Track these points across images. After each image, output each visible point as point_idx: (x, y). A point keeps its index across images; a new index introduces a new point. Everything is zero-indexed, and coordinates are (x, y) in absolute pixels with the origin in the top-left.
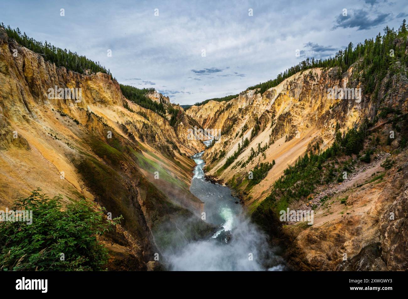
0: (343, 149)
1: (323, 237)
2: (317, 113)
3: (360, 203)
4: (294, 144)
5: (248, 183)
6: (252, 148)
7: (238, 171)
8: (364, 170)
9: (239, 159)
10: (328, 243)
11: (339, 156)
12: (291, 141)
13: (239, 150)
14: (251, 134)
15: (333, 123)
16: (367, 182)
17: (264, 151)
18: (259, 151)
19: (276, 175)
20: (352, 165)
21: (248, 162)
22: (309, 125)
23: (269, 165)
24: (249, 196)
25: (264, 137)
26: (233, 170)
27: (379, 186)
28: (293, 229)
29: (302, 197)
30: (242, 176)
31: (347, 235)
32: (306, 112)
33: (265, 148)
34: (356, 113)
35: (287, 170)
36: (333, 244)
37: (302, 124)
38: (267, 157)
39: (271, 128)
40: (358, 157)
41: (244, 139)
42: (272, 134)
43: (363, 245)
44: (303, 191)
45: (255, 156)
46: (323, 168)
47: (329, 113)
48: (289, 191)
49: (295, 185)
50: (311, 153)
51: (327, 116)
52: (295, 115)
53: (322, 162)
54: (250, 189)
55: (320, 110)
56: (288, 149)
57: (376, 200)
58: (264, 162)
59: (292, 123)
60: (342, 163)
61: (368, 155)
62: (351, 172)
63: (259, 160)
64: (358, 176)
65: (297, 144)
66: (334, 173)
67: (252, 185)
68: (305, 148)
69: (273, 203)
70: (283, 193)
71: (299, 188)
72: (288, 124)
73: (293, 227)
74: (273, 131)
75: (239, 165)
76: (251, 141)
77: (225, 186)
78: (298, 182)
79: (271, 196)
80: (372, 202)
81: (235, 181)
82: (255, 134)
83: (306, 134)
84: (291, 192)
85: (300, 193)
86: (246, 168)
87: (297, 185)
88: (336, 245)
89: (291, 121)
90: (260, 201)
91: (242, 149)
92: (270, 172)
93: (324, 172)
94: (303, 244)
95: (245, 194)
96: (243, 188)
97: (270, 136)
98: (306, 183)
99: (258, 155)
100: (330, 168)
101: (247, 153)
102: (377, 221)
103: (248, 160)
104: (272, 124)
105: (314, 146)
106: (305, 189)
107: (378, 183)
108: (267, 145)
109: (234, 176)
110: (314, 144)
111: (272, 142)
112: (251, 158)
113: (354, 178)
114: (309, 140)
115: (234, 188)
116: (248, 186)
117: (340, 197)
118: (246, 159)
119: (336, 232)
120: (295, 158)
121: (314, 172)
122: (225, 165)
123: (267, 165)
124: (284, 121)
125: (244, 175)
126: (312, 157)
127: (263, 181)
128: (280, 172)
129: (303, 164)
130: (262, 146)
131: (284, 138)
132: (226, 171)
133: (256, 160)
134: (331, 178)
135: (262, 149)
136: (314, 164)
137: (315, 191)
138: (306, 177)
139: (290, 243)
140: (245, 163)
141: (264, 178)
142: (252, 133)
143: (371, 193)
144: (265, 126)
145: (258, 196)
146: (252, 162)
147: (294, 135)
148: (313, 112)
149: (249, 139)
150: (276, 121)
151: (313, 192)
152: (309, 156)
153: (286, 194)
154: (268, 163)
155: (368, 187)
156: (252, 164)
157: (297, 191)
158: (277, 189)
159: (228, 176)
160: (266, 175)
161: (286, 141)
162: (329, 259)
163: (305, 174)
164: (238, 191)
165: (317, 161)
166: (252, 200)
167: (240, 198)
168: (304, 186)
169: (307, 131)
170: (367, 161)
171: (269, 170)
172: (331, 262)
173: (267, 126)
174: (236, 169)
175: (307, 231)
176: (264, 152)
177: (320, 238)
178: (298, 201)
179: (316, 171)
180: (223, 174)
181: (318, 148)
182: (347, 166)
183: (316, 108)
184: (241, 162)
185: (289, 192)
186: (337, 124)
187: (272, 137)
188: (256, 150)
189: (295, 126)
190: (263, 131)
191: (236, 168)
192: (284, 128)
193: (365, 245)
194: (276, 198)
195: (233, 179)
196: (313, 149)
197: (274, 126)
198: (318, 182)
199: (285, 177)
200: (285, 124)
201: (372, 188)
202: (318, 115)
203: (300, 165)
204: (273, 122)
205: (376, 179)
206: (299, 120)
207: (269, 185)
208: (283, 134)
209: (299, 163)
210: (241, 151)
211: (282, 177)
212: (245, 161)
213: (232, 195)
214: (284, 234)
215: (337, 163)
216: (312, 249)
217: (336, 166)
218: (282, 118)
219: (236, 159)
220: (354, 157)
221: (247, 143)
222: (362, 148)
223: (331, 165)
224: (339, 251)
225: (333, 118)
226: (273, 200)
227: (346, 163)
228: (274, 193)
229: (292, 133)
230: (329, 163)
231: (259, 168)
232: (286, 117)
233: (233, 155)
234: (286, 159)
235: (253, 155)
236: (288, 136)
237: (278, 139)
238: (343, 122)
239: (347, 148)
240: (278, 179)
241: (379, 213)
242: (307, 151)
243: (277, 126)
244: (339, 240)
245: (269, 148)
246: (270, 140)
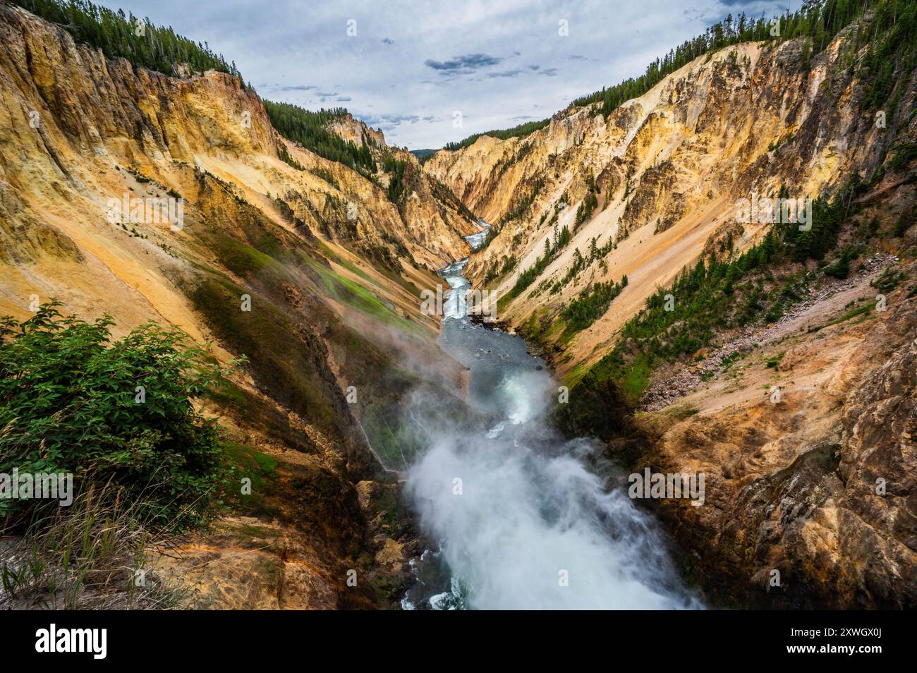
0: (789, 247)
1: (720, 434)
2: (737, 161)
3: (808, 365)
4: (678, 237)
5: (565, 328)
6: (577, 250)
7: (543, 302)
8: (829, 296)
9: (547, 274)
10: (728, 446)
11: (777, 264)
12: (669, 231)
13: (547, 254)
14: (576, 216)
15: (773, 186)
16: (831, 321)
17: (604, 255)
18: (593, 257)
19: (628, 309)
20: (803, 286)
21: (566, 281)
22: (715, 191)
23: (614, 286)
24: (565, 354)
25: (605, 224)
26: (533, 299)
27: (858, 330)
28: (657, 420)
29: (682, 355)
30: (551, 311)
31: (771, 430)
32: (709, 160)
33: (607, 250)
34: (831, 160)
35: (654, 297)
36: (738, 448)
37: (698, 190)
38: (609, 268)
39: (623, 200)
40: (821, 265)
41: (560, 230)
42: (625, 216)
43: (802, 449)
44: (685, 343)
45: (584, 268)
46: (737, 292)
47: (767, 162)
48: (653, 342)
49: (669, 330)
50: (713, 259)
51: (761, 170)
52: (684, 169)
53: (737, 277)
54: (569, 340)
55: (744, 155)
56: (659, 250)
57: (846, 359)
58: (602, 280)
59: (675, 187)
60: (782, 279)
61: (845, 261)
62: (800, 300)
63: (592, 277)
64: (812, 309)
65: (683, 237)
66: (759, 302)
67: (574, 331)
68: (701, 247)
69: (618, 367)
70: (640, 346)
71: (678, 336)
72: (663, 191)
73: (656, 416)
74: (627, 209)
75: (545, 289)
76: (576, 233)
77: (515, 333)
78: (677, 324)
79: (615, 353)
80: (837, 364)
81: (537, 322)
82: (584, 217)
83: (703, 215)
84: (659, 345)
85: (678, 347)
86: (561, 294)
87: (673, 328)
88: (744, 450)
89: (672, 182)
90: (590, 364)
91: (553, 252)
92: (616, 303)
93: (738, 300)
94: (675, 449)
95: (557, 349)
96: (554, 337)
97: (620, 220)
98: (693, 326)
99: (589, 265)
100: (752, 292)
101: (565, 260)
102: (840, 403)
103: (568, 276)
104: (627, 191)
105: (720, 242)
106: (691, 338)
107: (857, 323)
108: (611, 243)
109: (535, 312)
110: (721, 237)
111: (622, 236)
112: (573, 273)
113: (804, 313)
114: (710, 229)
115: (533, 338)
116: (564, 333)
117: (766, 355)
118: (564, 275)
119: (749, 424)
120: (675, 270)
121: (715, 301)
122: (514, 289)
123: (609, 288)
124: (655, 183)
125: (556, 310)
126: (712, 268)
127: (598, 322)
128: (637, 302)
129: (689, 285)
130: (599, 245)
131: (652, 225)
132: (516, 302)
133: (585, 276)
134: (751, 314)
135: (599, 251)
136: (717, 283)
137: (713, 341)
138: (696, 312)
139: (648, 446)
140: (559, 285)
141: (601, 315)
142: (579, 214)
143: (838, 344)
144: (610, 197)
145: (585, 353)
146: (576, 281)
147: (677, 216)
148: (726, 160)
149: (570, 229)
150: (637, 185)
151: (708, 345)
152: (707, 265)
153: (646, 348)
154: (612, 283)
155: (833, 331)
156: (575, 286)
157: (672, 342)
158: (629, 339)
159: (521, 312)
160: (607, 308)
161: (656, 232)
162: (727, 476)
163: (694, 306)
164: (543, 344)
165: (723, 276)
166: (572, 363)
167: (547, 358)
168: (689, 332)
169: (709, 208)
170: (841, 274)
171: (612, 299)
172: (730, 482)
173: (614, 196)
174: (540, 298)
175: (686, 424)
176: (604, 259)
177: (713, 437)
178: (673, 363)
179: (720, 299)
180: (511, 308)
181: (730, 245)
182: (792, 286)
183: (736, 149)
184: (552, 281)
185: (655, 345)
186: (783, 188)
187: (623, 224)
188: (585, 253)
189: (680, 195)
190: (605, 208)
191: (540, 295)
192: (654, 200)
193: (808, 449)
194: (625, 357)
195: (533, 319)
196: (717, 250)
197: (631, 197)
198: (722, 324)
199: (648, 312)
200: (657, 191)
201: (840, 335)
202: (740, 166)
203: (685, 285)
204: (628, 187)
205: (855, 314)
206: (691, 182)
207: (612, 330)
208: (651, 215)
209: (683, 281)
210: (550, 256)
211: (641, 313)
212: (560, 280)
213: (529, 353)
214: (636, 429)
215: (770, 280)
216: (693, 457)
217: (767, 288)
218: (652, 176)
219: (540, 274)
220: (812, 265)
221: (565, 239)
222: (833, 245)
223: (755, 285)
224: (750, 462)
225: (773, 174)
226: (617, 361)
227: (791, 280)
228: (622, 347)
229: (672, 213)
230: (750, 281)
231: (591, 294)
232: (661, 173)
233: (534, 266)
234: (655, 273)
235: (579, 264)
236: (662, 220)
237: (637, 227)
238: (796, 182)
239: (799, 245)
240: (632, 316)
241: (848, 386)
242: (704, 254)
243: (637, 195)
244: (753, 441)
245: (616, 248)
246: (620, 231)
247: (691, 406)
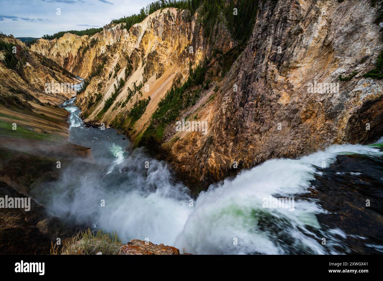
0: (194, 81)
1: (186, 143)
2: (177, 52)
3: (203, 116)
4: (163, 81)
5: (131, 120)
6: (128, 88)
7: (119, 112)
8: (206, 95)
9: (118, 99)
10: (189, 146)
11: (192, 87)
12: (161, 78)
13: (116, 90)
14: (125, 74)
15: (188, 61)
16: (207, 102)
17: (140, 89)
18: (136, 90)
19: (153, 108)
20: (199, 93)
21: (127, 101)
22: (172, 63)
23: (146, 101)
24: (133, 130)
25: (137, 76)
26: (114, 111)
27: (212, 103)
28: (168, 144)
29: (172, 121)
30: (123, 115)
31: (198, 137)
32: (169, 50)
33: (141, 86)
34: (200, 53)
35: (160, 103)
36: (191, 145)
37: (167, 62)
38: (143, 94)
39: (142, 66)
40: (203, 86)
41: (119, 80)
42: (144, 73)
43: (205, 140)
44: (172, 117)
45: (133, 95)
46: (183, 97)
47: (185, 53)
48: (163, 118)
49: (167, 113)
50: (175, 87)
51: (184, 55)
52: (161, 54)
53: (183, 92)
54: (133, 125)
55: (178, 50)
56: (159, 84)
57: (211, 112)
58: (141, 99)
59: (160, 61)
60: (194, 91)
61: (207, 84)
62: (199, 97)
63: (137, 98)
64: (202, 99)
65: (165, 80)
66: (190, 99)
67: (135, 120)
68: (171, 83)
69: (153, 130)
70: (159, 121)
71: (170, 115)
72: (156, 63)
73: (168, 143)
74: (145, 70)
75: (119, 106)
76: (126, 81)
77: (109, 127)
78: (169, 111)
79: (151, 126)
80: (209, 114)
81: (118, 120)
82: (128, 74)
83: (171, 72)
84: (165, 119)
85: (170, 118)
86: (126, 107)
87: (168, 113)
88: (193, 145)
89: (158, 59)
90: (143, 132)
91: (118, 90)
92: (148, 107)
93: (184, 100)
94: (175, 152)
95: (130, 129)
96: (127, 125)
97: (143, 74)
98: (173, 111)
99: (135, 94)
100: (187, 96)
101: (124, 93)
102: (211, 125)
103: (127, 99)
104: (143, 62)
105: (177, 81)
106: (174, 114)
107: (212, 102)
108: (141, 84)
109: (117, 116)
110: (177, 79)
111: (145, 81)
112: (129, 97)
113: (201, 101)
114: (173, 76)
115: (118, 127)
116: (131, 123)
117: (194, 115)
118: (125, 99)
119: (193, 137)
120: (165, 92)
121: (178, 101)
122: (104, 108)
123: (144, 102)
124: (153, 59)
125: (126, 114)
126: (176, 90)
127: (143, 115)
128: (155, 105)
129: (170, 96)
130: (137, 85)
131: (154, 76)
132: (107, 113)
133: (134, 98)
134: (188, 104)
135: (137, 87)
136: (178, 95)
137: (180, 114)
138: (174, 106)
139: (168, 154)
140: (124, 103)
141: (144, 113)
142: (126, 72)
143: (209, 109)
144: (137, 65)
145: (141, 128)
146: (131, 101)
147: (162, 72)
148: (173, 52)
149: (124, 79)
150: (146, 60)
151: (178, 116)
152: (174, 89)
153: (161, 121)
154: (145, 100)
155: (207, 105)
156: (131, 103)
157: (168, 117)
158: (154, 119)
159: (110, 117)
160: (145, 110)
161: (157, 78)
162: (190, 155)
163: (173, 104)
164: (123, 129)
165: (179, 92)
166: (137, 133)
167: (126, 134)
168: (173, 113)
169: (172, 69)
170: (207, 88)
171: (146, 106)
172: (191, 156)
173: (138, 64)
174: (117, 110)
175: (177, 143)
176: (140, 90)
177: (185, 144)
178: (170, 124)
179: (179, 100)
180: (105, 117)
181: (180, 81)
182: (197, 93)
183: (176, 48)
184: (121, 102)
185: (163, 119)
186: (190, 62)
187: (144, 76)
188: (132, 89)
189: (162, 64)
190: (136, 70)
191: (117, 109)
192: (153, 66)
193: (206, 139)
194: (155, 126)
195: (116, 119)
196: (176, 84)
197: (145, 65)
198: (181, 108)
199: (159, 109)
200: (154, 62)
201: (209, 106)
202: (178, 54)
203: (169, 97)
204: (143, 61)
205: (211, 99)
206: (165, 59)
207: (149, 117)
208: (154, 72)
209: (168, 96)
210: (117, 92)
211: (157, 109)
212: (124, 101)
213: (118, 134)
214: (163, 150)
215: (191, 92)
216: (181, 152)
217: (191, 95)
218: (151, 56)
219: (115, 100)
220: (200, 86)
221: (122, 84)
222: (204, 80)
223: (188, 94)
224: (195, 148)
225: (187, 57)
226: (152, 128)
227: (196, 91)
228: (153, 123)
229: (160, 71)
230: (186, 93)
231: (138, 105)
232: (153, 56)
233: (111, 97)
234: (159, 94)
235: (131, 94)
236: (158, 74)
237: (150, 77)
238: (193, 60)
239: (196, 80)
240: (154, 111)
241: (212, 119)
242: (173, 85)
243: (147, 64)
244: (194, 141)
245: (144, 86)
246: (144, 79)
247: (177, 137)
